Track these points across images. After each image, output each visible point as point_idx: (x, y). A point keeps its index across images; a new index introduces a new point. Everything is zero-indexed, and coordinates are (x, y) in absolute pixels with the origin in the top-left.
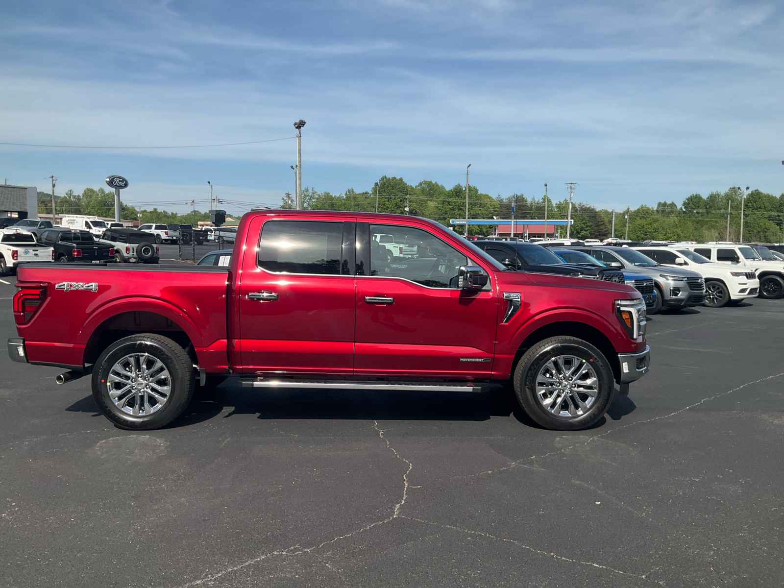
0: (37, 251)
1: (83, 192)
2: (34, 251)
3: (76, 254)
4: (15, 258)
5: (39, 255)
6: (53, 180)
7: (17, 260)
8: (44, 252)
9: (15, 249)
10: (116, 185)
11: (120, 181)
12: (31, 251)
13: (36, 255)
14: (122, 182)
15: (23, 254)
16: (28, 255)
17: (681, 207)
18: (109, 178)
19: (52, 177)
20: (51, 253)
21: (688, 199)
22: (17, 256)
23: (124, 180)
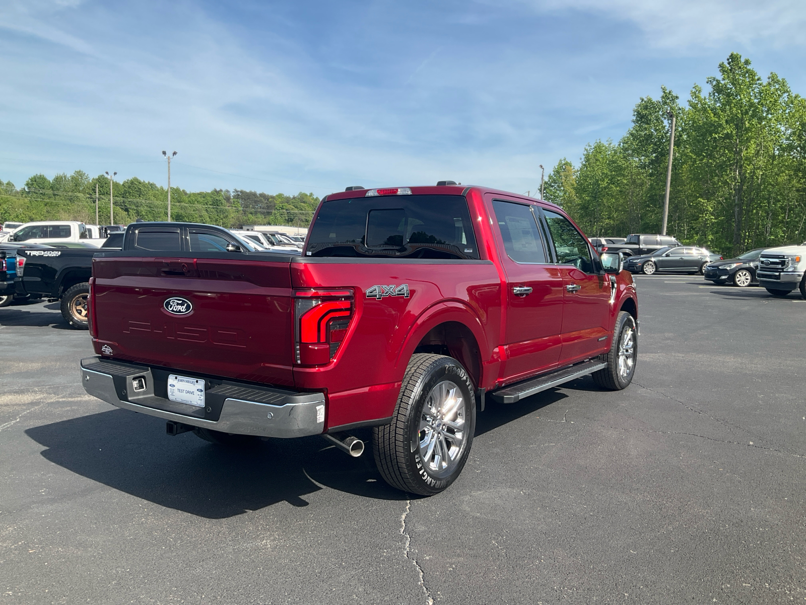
17: (23, 187)
21: (31, 180)
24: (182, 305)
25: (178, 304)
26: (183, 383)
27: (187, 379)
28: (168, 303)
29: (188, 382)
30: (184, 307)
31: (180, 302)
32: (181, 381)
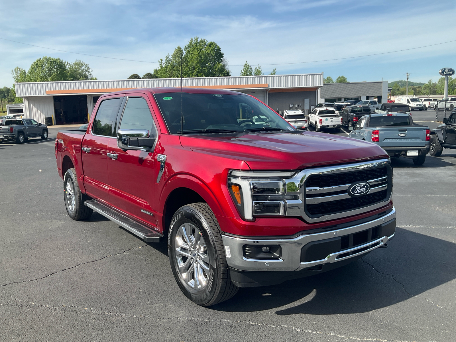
0: (333, 119)
1: (438, 80)
2: (331, 119)
3: (355, 120)
4: (321, 123)
5: (333, 121)
6: (407, 76)
7: (321, 124)
8: (337, 119)
9: (321, 118)
10: (446, 74)
11: (449, 71)
12: (329, 119)
13: (332, 121)
14: (450, 71)
15: (325, 121)
16: (328, 121)
18: (441, 70)
19: (407, 74)
20: (340, 120)
22: (322, 122)
23: (451, 70)
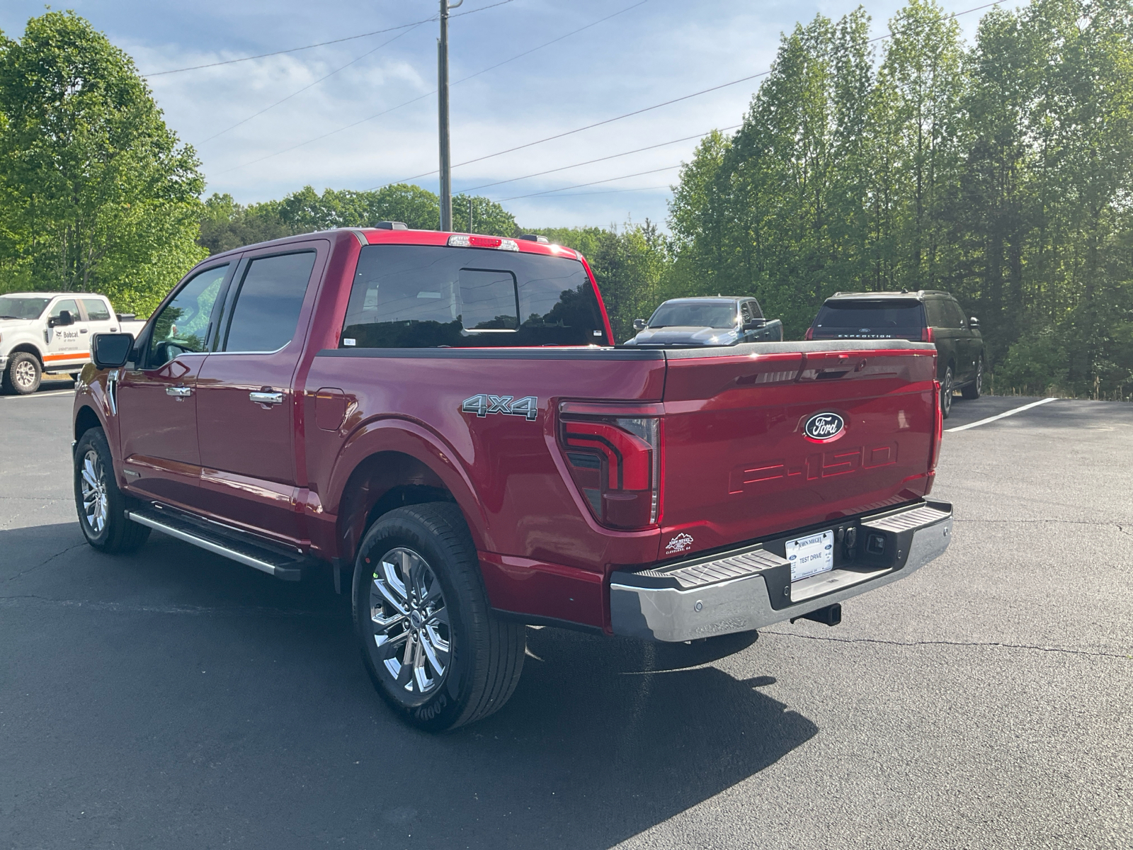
24: (831, 423)
25: (827, 423)
26: (807, 546)
27: (810, 539)
28: (813, 423)
29: (812, 542)
30: (834, 426)
31: (829, 419)
32: (803, 544)
